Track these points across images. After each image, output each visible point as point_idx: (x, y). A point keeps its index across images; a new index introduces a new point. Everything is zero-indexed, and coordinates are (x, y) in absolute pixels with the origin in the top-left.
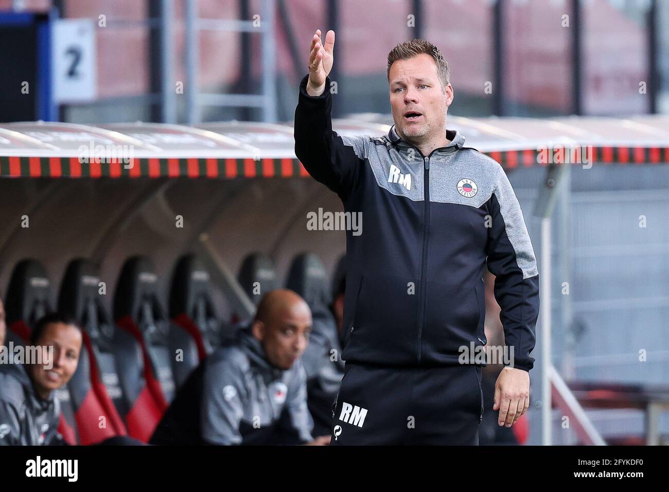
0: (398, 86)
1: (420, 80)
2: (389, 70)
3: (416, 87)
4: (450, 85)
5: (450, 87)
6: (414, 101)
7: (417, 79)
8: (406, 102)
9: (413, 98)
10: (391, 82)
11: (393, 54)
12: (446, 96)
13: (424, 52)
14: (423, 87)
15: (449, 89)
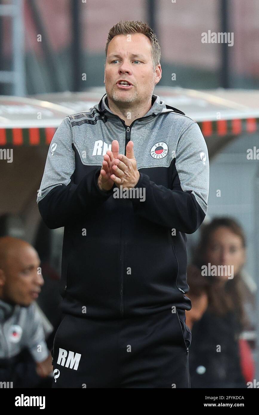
0: (115, 59)
1: (135, 56)
2: (108, 44)
3: (131, 61)
4: (160, 65)
5: (159, 67)
6: (128, 72)
7: (133, 55)
8: (120, 72)
9: (128, 70)
10: (109, 53)
11: (115, 29)
12: (155, 74)
13: (142, 33)
14: (136, 62)
15: (158, 69)
